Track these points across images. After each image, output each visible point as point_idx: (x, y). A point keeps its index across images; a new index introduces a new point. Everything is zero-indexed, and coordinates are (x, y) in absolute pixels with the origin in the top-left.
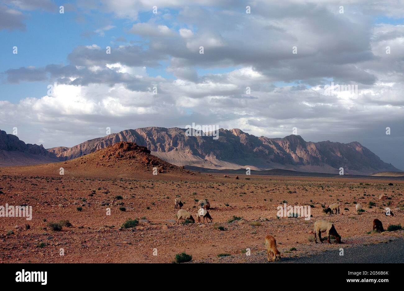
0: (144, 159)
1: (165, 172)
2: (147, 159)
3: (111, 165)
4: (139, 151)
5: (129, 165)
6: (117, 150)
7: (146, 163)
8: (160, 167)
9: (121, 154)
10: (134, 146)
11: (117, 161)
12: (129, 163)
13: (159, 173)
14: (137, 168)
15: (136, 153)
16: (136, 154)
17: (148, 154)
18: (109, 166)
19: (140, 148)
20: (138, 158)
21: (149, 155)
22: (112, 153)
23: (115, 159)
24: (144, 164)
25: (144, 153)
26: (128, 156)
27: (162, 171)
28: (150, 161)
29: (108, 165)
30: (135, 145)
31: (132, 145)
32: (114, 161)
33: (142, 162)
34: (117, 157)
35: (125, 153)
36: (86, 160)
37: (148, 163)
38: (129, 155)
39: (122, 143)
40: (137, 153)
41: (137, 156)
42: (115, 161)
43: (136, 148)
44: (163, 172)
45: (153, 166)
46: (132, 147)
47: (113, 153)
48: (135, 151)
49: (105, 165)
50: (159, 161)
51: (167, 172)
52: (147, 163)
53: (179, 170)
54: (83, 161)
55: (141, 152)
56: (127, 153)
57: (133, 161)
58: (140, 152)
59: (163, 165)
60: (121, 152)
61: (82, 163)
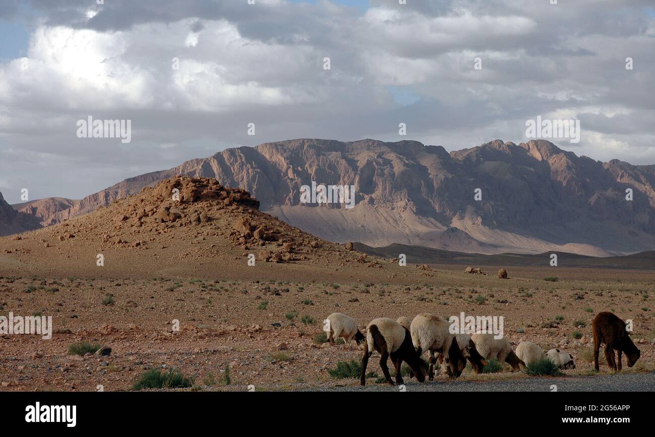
0: (238, 225)
1: (294, 260)
2: (244, 224)
3: (144, 242)
4: (226, 201)
5: (195, 241)
6: (162, 201)
7: (242, 235)
8: (282, 245)
9: (172, 211)
10: (211, 189)
11: (162, 232)
12: (196, 237)
13: (278, 262)
14: (214, 250)
15: (216, 208)
16: (215, 212)
17: (250, 211)
18: (138, 244)
19: (228, 193)
20: (222, 223)
21: (252, 213)
22: (148, 209)
23: (156, 225)
24: (238, 239)
25: (238, 208)
26: (193, 217)
27: (288, 256)
28: (253, 229)
29: (134, 244)
30: (214, 184)
31: (207, 186)
32: (154, 230)
33: (232, 234)
34: (163, 221)
35: (184, 208)
36: (76, 230)
37: (248, 237)
38: (196, 214)
39: (177, 179)
40: (218, 207)
41: (218, 216)
42: (157, 230)
43: (216, 195)
44: (290, 259)
45: (261, 242)
46: (205, 192)
47: (153, 210)
48: (214, 203)
49: (126, 242)
50: (282, 229)
51: (300, 260)
52: (244, 236)
53: (338, 253)
54: (66, 231)
55: (230, 204)
56: (192, 208)
57: (208, 229)
58: (227, 205)
59: (293, 240)
60: (173, 205)
61: (62, 238)
